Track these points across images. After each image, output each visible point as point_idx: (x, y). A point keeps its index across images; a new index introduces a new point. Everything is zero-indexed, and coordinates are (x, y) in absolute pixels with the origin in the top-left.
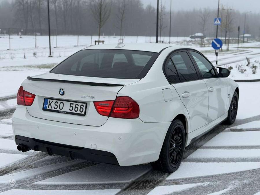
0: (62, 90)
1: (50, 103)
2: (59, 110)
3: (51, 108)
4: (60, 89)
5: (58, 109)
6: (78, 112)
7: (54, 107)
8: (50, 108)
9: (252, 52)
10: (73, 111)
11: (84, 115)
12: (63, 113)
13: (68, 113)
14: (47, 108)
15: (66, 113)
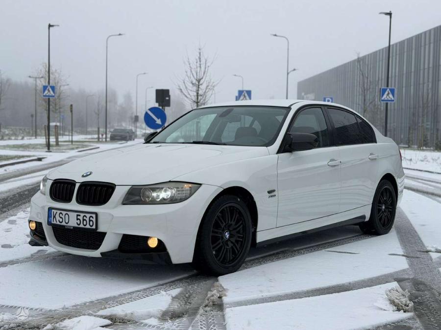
9: (99, 148)
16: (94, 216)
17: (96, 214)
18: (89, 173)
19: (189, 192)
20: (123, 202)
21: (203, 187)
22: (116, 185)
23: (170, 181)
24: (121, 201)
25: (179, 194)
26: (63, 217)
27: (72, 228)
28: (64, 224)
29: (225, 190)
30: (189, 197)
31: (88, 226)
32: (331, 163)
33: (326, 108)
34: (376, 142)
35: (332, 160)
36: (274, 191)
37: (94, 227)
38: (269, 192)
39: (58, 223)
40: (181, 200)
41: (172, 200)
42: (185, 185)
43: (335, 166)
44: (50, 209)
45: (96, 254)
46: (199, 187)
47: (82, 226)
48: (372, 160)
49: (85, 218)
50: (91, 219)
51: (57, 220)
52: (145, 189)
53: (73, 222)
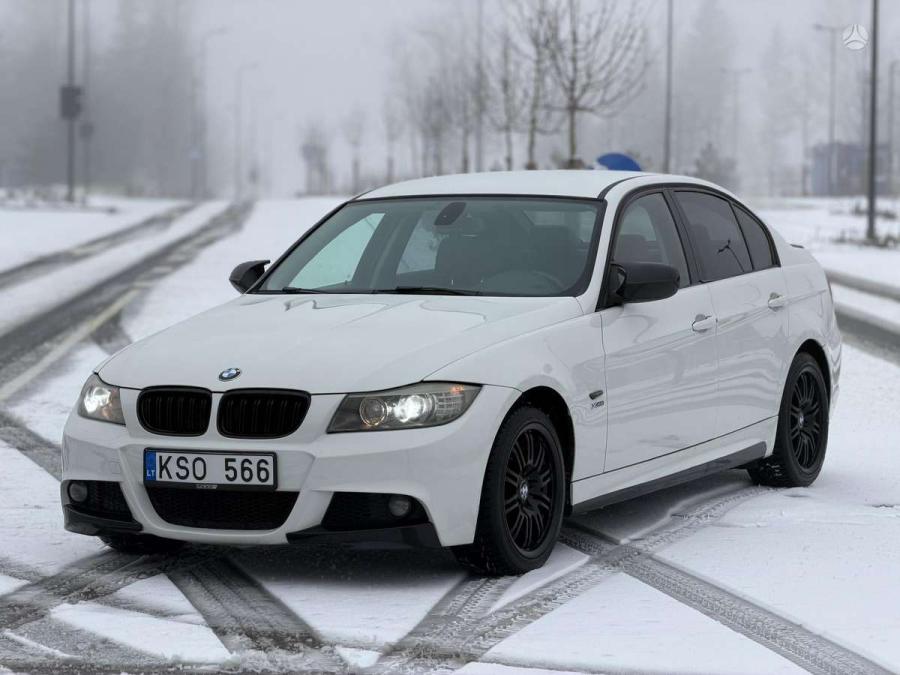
16: (270, 459)
17: (274, 455)
18: (234, 372)
19: (460, 402)
20: (329, 427)
21: (485, 391)
22: (309, 395)
23: (422, 382)
24: (325, 427)
25: (442, 406)
26: (189, 466)
27: (215, 487)
28: (191, 479)
29: (524, 394)
30: (462, 414)
31: (255, 481)
32: (699, 325)
33: (672, 190)
34: (779, 266)
35: (700, 318)
36: (600, 393)
37: (270, 482)
38: (593, 396)
39: (175, 479)
40: (447, 420)
41: (429, 420)
42: (454, 389)
43: (705, 330)
44: (149, 453)
45: (276, 536)
46: (480, 390)
47: (239, 481)
48: (776, 309)
49: (246, 465)
50: (263, 465)
51: (173, 474)
52: (368, 399)
53: (216, 475)
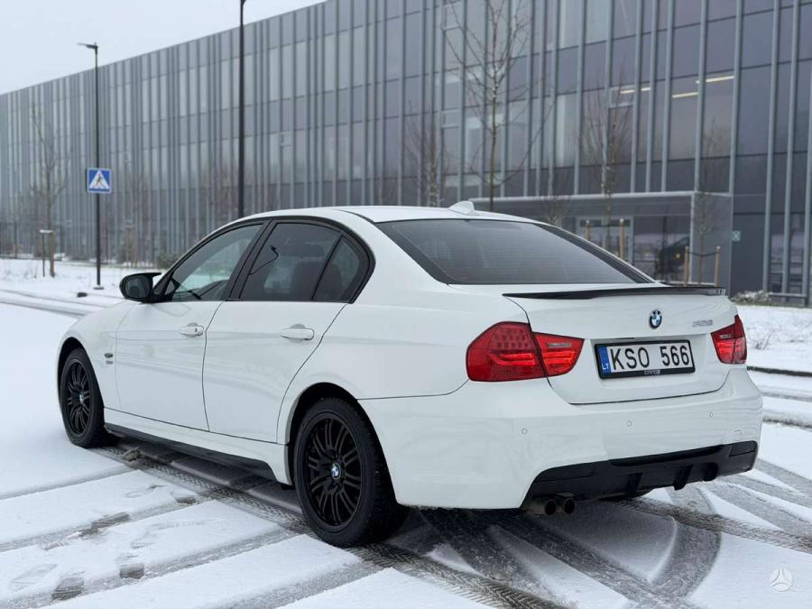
0: (659, 313)
1: (615, 355)
2: (643, 369)
3: (623, 368)
4: (654, 313)
5: (639, 368)
6: (681, 365)
7: (628, 364)
8: (619, 369)
10: (672, 366)
11: (692, 370)
12: (652, 374)
13: (664, 372)
14: (613, 371)
15: (659, 372)
